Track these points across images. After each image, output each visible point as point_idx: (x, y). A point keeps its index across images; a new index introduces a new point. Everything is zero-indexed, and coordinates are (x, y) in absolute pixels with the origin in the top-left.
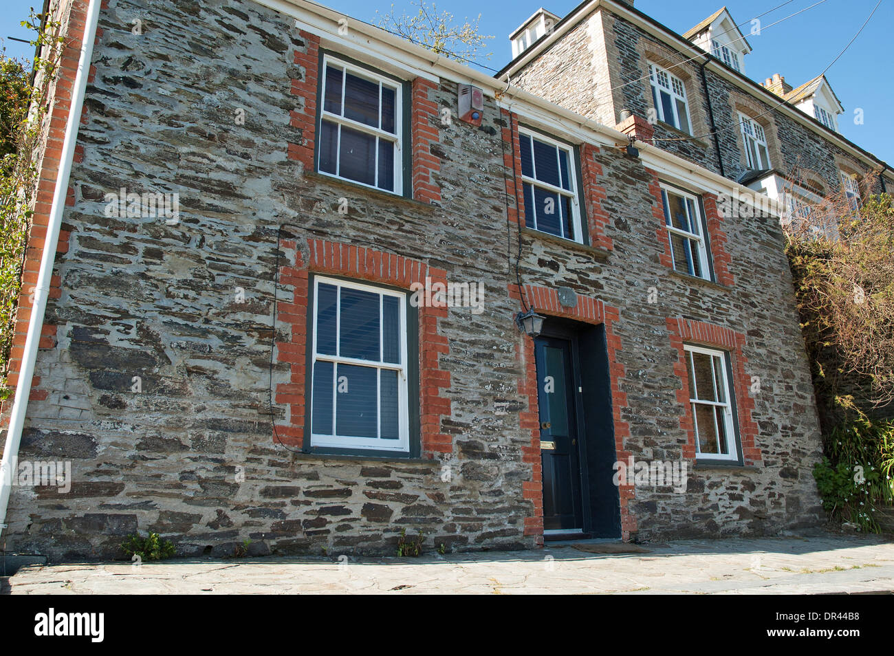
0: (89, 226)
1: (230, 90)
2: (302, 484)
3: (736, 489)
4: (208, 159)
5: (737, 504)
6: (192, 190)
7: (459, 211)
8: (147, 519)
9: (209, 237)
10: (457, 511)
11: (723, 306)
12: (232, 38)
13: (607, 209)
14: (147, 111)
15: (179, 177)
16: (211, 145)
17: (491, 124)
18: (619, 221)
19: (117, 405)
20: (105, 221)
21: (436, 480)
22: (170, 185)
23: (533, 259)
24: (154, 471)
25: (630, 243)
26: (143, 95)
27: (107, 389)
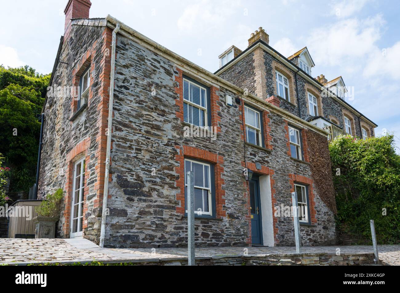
0: (118, 140)
2: (185, 225)
3: (309, 232)
4: (152, 117)
5: (309, 237)
6: (148, 128)
7: (227, 136)
8: (142, 236)
9: (153, 145)
10: (227, 235)
11: (307, 170)
12: (156, 71)
13: (271, 135)
14: (132, 98)
15: (143, 124)
16: (152, 112)
17: (236, 104)
18: (274, 140)
19: (131, 200)
20: (123, 139)
21: (222, 225)
22: (141, 126)
23: (249, 153)
24: (143, 221)
25: (278, 147)
26: (130, 92)
27: (129, 195)
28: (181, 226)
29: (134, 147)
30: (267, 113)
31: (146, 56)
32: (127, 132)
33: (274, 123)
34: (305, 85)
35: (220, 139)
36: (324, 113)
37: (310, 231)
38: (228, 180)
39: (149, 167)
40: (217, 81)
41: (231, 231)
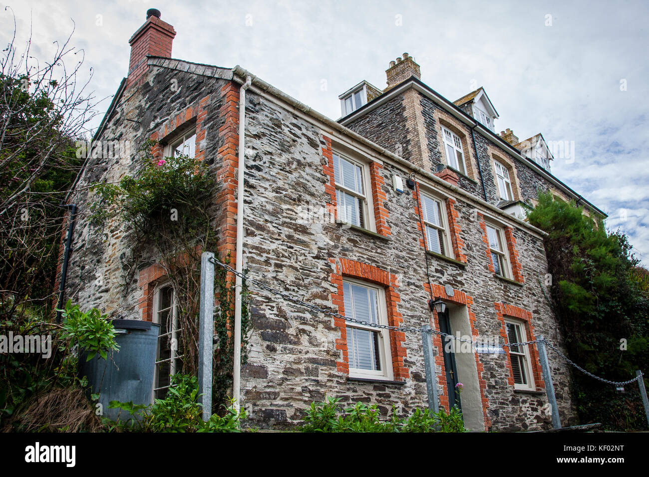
0: (251, 250)
1: (299, 172)
2: (350, 394)
3: (534, 404)
4: (295, 212)
5: (535, 414)
6: (290, 230)
7: (399, 241)
8: (290, 412)
9: (299, 257)
10: (414, 411)
11: (520, 295)
12: (296, 141)
13: (463, 238)
14: (267, 184)
15: (284, 223)
16: (294, 204)
17: (407, 189)
18: (468, 245)
19: (273, 350)
20: (257, 248)
21: (405, 393)
22: (280, 227)
23: (433, 269)
24: (291, 387)
25: (474, 258)
26: (264, 176)
27: (269, 341)
28: (345, 394)
29: (273, 262)
30: (453, 202)
31: (283, 120)
32: (262, 237)
33: (464, 218)
34: (488, 147)
35: (390, 246)
36: (523, 195)
37: (536, 403)
38: (408, 315)
39: (294, 294)
40: (380, 153)
41: (418, 402)
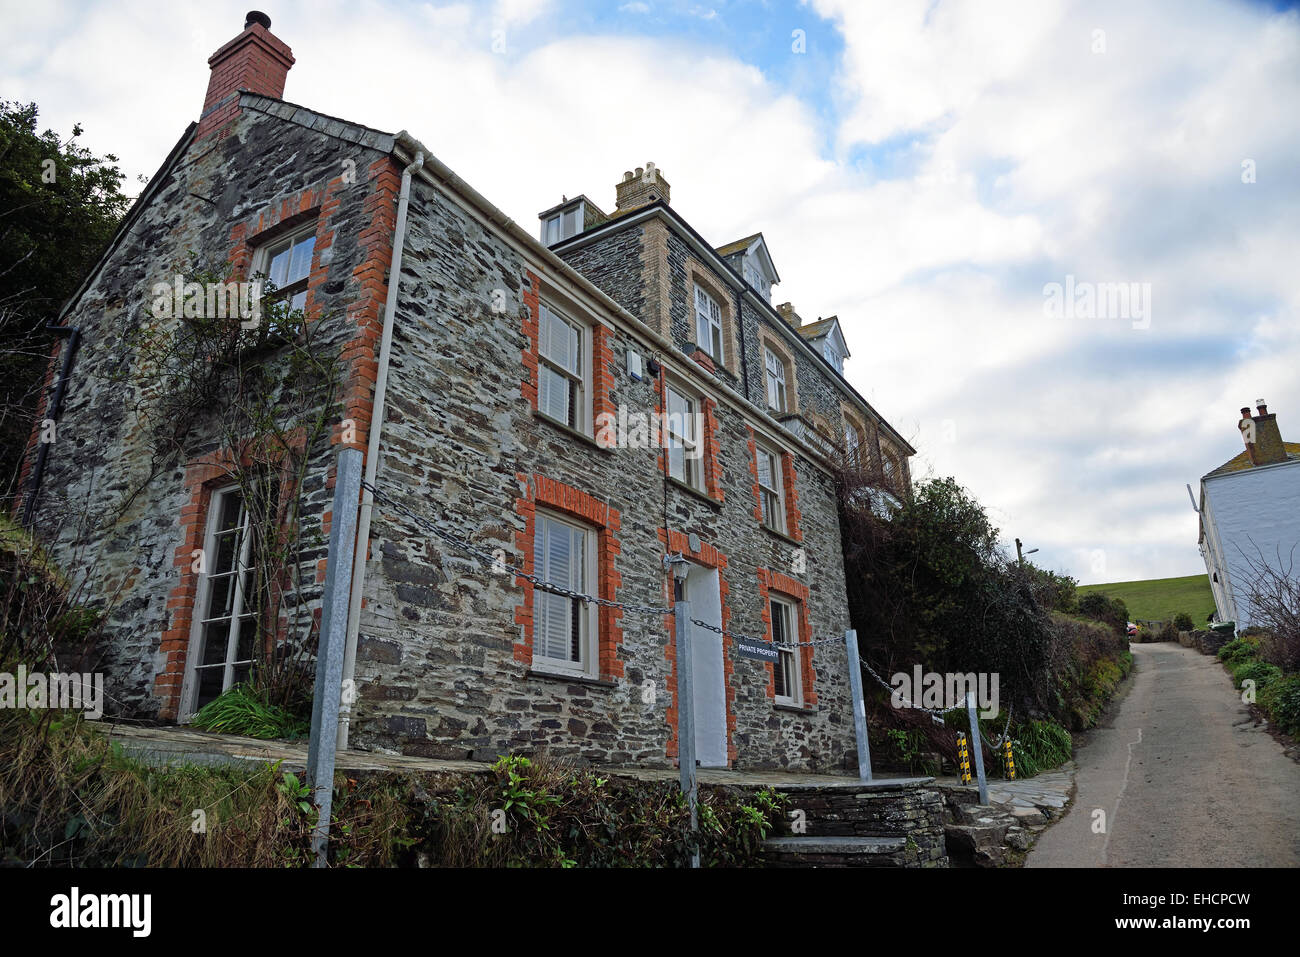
0: (393, 446)
1: (484, 325)
2: (531, 698)
3: (800, 729)
4: (471, 391)
5: (800, 743)
6: (460, 420)
7: (627, 456)
8: (432, 723)
9: (469, 466)
10: (626, 730)
11: (795, 560)
12: (484, 273)
13: (721, 463)
14: (429, 339)
15: (451, 406)
16: (471, 377)
17: (647, 375)
18: (728, 475)
19: (414, 617)
20: (403, 443)
21: (614, 701)
22: (444, 413)
23: (673, 506)
24: (437, 680)
25: (735, 496)
26: (427, 323)
27: (409, 602)
28: (522, 698)
29: (426, 469)
30: (713, 405)
31: (467, 235)
32: (413, 425)
33: (727, 431)
34: (760, 327)
35: (613, 463)
36: (802, 406)
37: (803, 727)
38: (630, 577)
39: (456, 526)
40: (612, 312)
41: (634, 717)
